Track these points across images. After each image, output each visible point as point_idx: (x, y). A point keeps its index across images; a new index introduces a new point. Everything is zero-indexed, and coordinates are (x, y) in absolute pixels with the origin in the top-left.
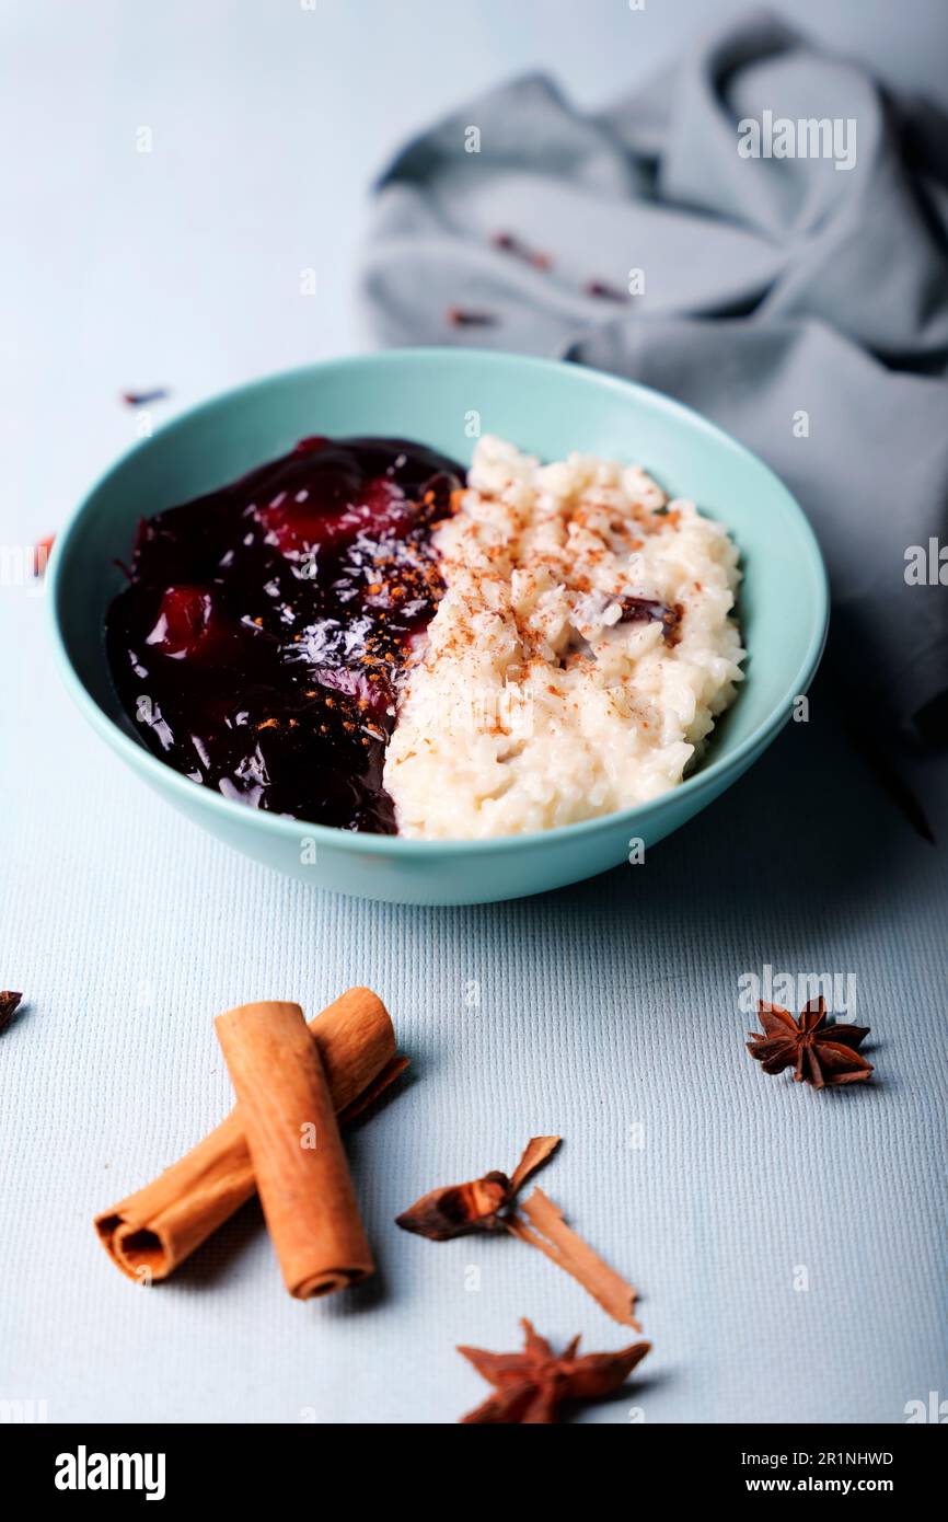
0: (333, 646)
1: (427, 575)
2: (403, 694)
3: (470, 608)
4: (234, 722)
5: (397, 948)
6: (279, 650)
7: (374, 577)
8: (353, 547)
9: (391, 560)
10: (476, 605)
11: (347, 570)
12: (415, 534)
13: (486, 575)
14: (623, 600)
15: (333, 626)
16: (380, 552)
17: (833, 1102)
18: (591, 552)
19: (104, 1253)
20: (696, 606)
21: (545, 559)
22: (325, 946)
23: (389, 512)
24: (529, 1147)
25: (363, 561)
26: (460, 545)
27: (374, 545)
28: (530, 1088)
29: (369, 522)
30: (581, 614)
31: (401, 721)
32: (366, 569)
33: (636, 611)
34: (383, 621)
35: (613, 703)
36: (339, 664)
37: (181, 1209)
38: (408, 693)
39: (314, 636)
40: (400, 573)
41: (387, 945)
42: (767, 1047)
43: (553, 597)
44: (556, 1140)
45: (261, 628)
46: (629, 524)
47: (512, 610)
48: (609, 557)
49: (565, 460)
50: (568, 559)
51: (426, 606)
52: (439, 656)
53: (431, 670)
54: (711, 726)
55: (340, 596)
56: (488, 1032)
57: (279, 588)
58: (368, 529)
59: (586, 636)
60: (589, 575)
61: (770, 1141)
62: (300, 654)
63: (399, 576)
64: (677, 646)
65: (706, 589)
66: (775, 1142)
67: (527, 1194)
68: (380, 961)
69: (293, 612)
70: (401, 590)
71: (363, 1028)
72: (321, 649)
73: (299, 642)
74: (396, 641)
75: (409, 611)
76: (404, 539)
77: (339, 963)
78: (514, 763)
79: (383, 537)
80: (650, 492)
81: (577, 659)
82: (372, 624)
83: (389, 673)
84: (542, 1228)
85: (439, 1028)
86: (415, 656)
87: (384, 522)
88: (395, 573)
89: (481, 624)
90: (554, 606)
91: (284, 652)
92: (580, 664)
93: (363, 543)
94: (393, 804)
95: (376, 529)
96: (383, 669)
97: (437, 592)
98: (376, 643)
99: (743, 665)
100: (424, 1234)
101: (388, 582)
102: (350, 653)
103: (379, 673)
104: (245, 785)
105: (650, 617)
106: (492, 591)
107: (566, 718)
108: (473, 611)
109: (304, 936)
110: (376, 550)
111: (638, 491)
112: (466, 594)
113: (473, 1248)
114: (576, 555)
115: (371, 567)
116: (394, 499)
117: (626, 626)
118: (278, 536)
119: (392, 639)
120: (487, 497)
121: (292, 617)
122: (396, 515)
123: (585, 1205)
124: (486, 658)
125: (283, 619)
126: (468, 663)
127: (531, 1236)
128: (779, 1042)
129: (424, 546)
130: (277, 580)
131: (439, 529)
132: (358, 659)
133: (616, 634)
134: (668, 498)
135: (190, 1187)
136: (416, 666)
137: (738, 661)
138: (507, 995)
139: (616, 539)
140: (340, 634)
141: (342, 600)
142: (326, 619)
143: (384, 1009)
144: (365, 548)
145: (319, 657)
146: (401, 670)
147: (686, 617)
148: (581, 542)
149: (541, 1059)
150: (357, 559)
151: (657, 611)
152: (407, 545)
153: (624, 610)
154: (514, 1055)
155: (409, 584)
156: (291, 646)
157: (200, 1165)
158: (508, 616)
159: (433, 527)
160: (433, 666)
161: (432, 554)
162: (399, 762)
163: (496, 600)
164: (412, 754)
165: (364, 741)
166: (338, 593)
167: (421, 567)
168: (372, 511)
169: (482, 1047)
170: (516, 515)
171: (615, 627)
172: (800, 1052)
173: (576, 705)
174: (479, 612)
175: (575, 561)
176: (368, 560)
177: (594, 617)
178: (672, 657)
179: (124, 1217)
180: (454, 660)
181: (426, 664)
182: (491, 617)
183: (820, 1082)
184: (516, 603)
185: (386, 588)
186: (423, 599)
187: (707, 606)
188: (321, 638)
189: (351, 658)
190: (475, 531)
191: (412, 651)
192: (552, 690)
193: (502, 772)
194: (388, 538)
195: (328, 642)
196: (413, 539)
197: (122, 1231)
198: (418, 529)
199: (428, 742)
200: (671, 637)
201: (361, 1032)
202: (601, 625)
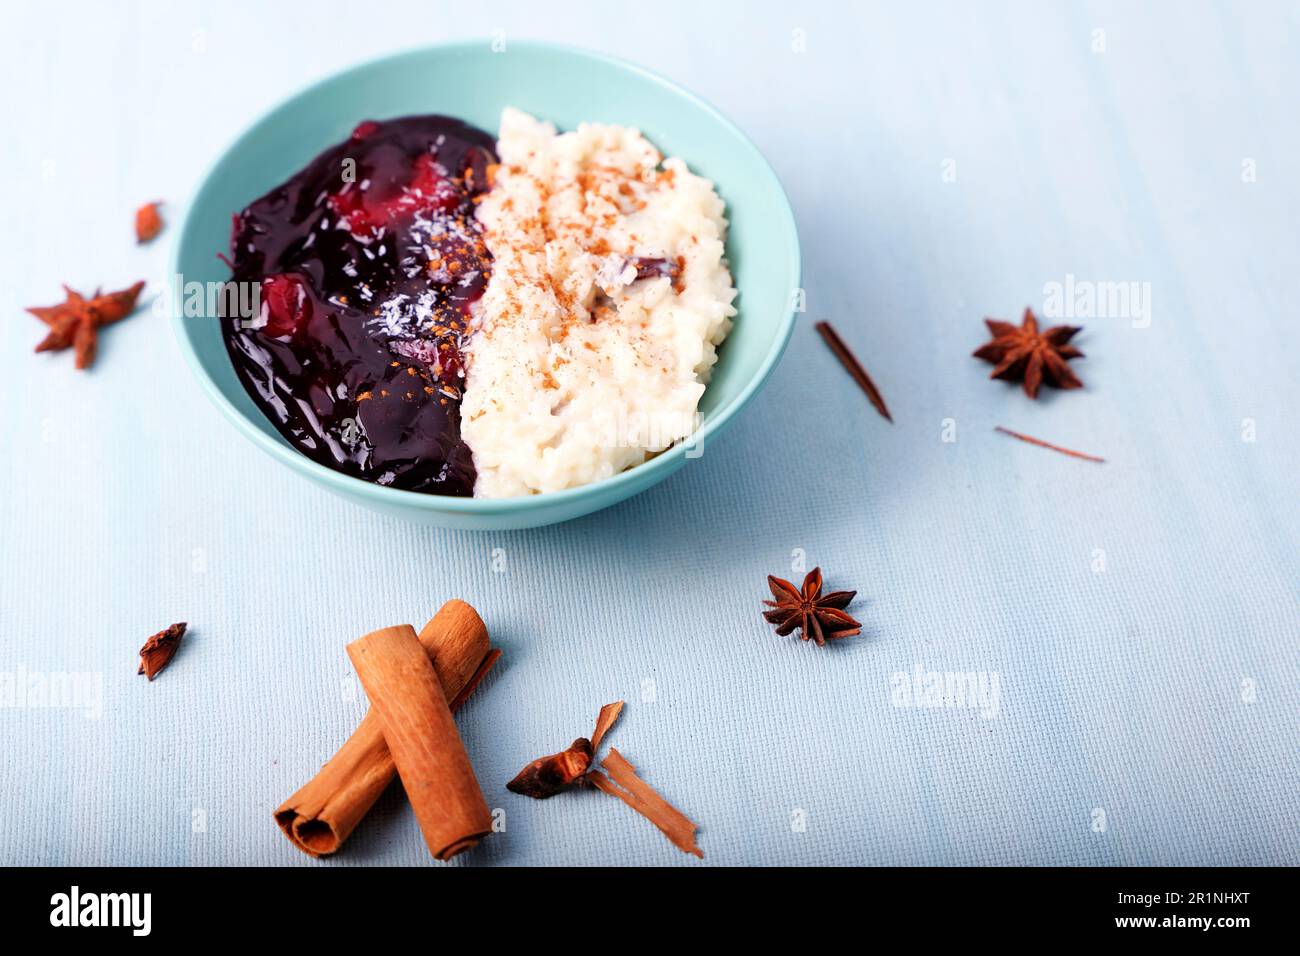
0: (406, 320)
1: (476, 248)
2: (468, 357)
3: (516, 281)
4: (335, 394)
5: (480, 553)
6: (364, 326)
7: (434, 254)
8: (413, 227)
9: (445, 235)
10: (519, 277)
11: (411, 248)
12: (461, 208)
13: (524, 247)
14: (636, 261)
15: (405, 300)
16: (436, 230)
17: (832, 652)
18: (606, 217)
19: (284, 836)
20: (695, 257)
21: (569, 227)
22: (423, 557)
23: (438, 192)
24: (601, 713)
25: (422, 239)
26: (499, 220)
27: (429, 223)
28: (598, 664)
29: (422, 203)
30: (604, 276)
31: (469, 381)
32: (426, 247)
33: (648, 269)
34: (444, 292)
35: (638, 357)
36: (414, 336)
37: (341, 800)
38: (473, 356)
39: (390, 310)
40: (454, 248)
41: (472, 551)
42: (779, 614)
43: (581, 261)
44: (621, 704)
45: (346, 306)
46: (634, 185)
47: (549, 277)
48: (621, 220)
49: (576, 130)
50: (588, 224)
51: (478, 276)
52: (496, 327)
53: (489, 337)
54: (714, 358)
55: (408, 273)
56: (559, 618)
57: (356, 268)
58: (423, 210)
59: (609, 294)
60: (607, 238)
61: (787, 690)
62: (381, 328)
63: (453, 252)
64: (682, 293)
65: (701, 241)
66: (790, 691)
67: (604, 753)
68: (468, 566)
69: (370, 290)
70: (456, 264)
71: (463, 634)
72: (397, 322)
73: (378, 316)
74: (458, 310)
75: (465, 283)
76: (452, 214)
77: (435, 570)
78: (565, 413)
79: (435, 214)
80: (647, 153)
81: (604, 312)
82: (436, 296)
83: (455, 341)
84: (619, 780)
85: (521, 619)
86: (474, 323)
87: (435, 202)
88: (450, 248)
89: (527, 295)
90: (582, 271)
91: (369, 327)
92: (607, 316)
93: (421, 223)
94: (471, 453)
95: (429, 208)
96: (452, 338)
97: (486, 263)
98: (441, 314)
99: (735, 303)
100: (530, 796)
101: (445, 258)
102: (422, 325)
103: (448, 342)
104: (352, 449)
105: (659, 273)
106: (531, 261)
107: (601, 368)
108: (519, 284)
109: (405, 549)
110: (431, 228)
111: (637, 152)
112: (510, 267)
113: (568, 802)
114: (594, 219)
115: (430, 245)
116: (440, 178)
117: (640, 283)
118: (349, 221)
119: (454, 308)
120: (516, 171)
121: (370, 294)
122: (444, 195)
123: (651, 757)
124: (534, 325)
125: (363, 297)
126: (519, 331)
127: (611, 787)
128: (787, 610)
129: (470, 221)
130: (354, 261)
131: (480, 203)
132: (429, 330)
133: (634, 290)
134: (663, 157)
135: (345, 781)
136: (476, 331)
137: (731, 300)
138: (571, 585)
139: (625, 201)
140: (411, 307)
141: (409, 276)
142: (398, 294)
143: (478, 616)
144: (422, 227)
145: (397, 331)
146: (465, 335)
147: (688, 267)
148: (599, 208)
149: (604, 638)
150: (418, 238)
151: (664, 267)
152: (455, 219)
153: (638, 270)
154: (582, 637)
155: (462, 258)
156: (373, 322)
157: (351, 762)
158: (546, 283)
159: (475, 200)
160: (491, 333)
161: (477, 227)
162: (472, 419)
163: (535, 271)
164: (482, 413)
165: (443, 401)
166: (405, 270)
167: (471, 241)
168: (424, 193)
169: (556, 632)
170: (542, 186)
171: (632, 284)
172: (805, 619)
173: (608, 358)
174: (523, 284)
175: (593, 225)
176: (426, 237)
177: (615, 276)
178: (679, 303)
179: (297, 811)
180: (509, 330)
181: (485, 331)
182: (533, 289)
183: (821, 638)
184: (551, 272)
185: (444, 264)
186: (476, 270)
187: (704, 257)
188: (397, 314)
189: (423, 329)
190: (509, 204)
191: (471, 318)
192: (588, 346)
193: (556, 423)
194: (440, 214)
195: (402, 315)
196: (459, 213)
197: (298, 821)
198: (463, 205)
199: (494, 402)
200: (677, 285)
201: (462, 637)
202: (621, 285)
